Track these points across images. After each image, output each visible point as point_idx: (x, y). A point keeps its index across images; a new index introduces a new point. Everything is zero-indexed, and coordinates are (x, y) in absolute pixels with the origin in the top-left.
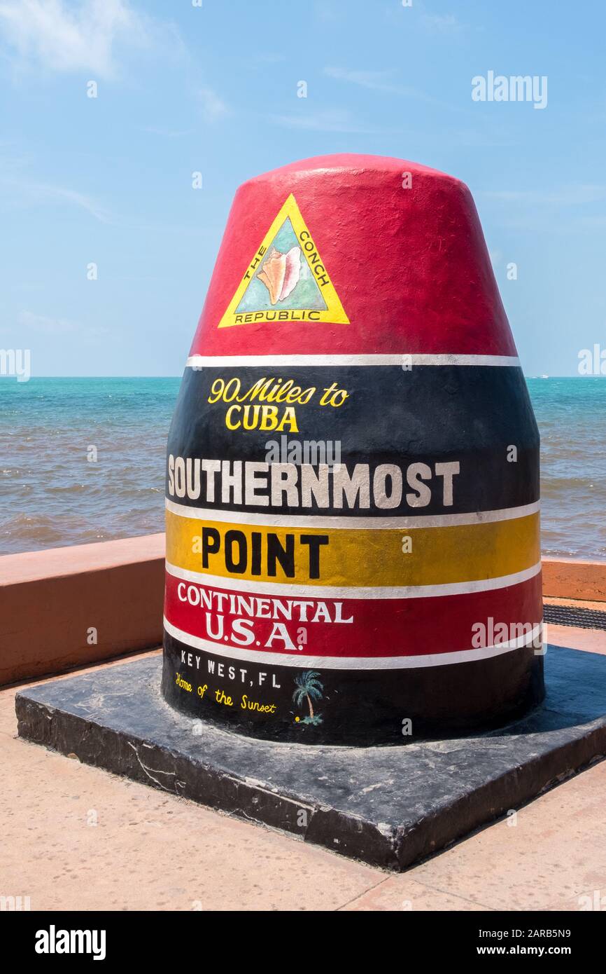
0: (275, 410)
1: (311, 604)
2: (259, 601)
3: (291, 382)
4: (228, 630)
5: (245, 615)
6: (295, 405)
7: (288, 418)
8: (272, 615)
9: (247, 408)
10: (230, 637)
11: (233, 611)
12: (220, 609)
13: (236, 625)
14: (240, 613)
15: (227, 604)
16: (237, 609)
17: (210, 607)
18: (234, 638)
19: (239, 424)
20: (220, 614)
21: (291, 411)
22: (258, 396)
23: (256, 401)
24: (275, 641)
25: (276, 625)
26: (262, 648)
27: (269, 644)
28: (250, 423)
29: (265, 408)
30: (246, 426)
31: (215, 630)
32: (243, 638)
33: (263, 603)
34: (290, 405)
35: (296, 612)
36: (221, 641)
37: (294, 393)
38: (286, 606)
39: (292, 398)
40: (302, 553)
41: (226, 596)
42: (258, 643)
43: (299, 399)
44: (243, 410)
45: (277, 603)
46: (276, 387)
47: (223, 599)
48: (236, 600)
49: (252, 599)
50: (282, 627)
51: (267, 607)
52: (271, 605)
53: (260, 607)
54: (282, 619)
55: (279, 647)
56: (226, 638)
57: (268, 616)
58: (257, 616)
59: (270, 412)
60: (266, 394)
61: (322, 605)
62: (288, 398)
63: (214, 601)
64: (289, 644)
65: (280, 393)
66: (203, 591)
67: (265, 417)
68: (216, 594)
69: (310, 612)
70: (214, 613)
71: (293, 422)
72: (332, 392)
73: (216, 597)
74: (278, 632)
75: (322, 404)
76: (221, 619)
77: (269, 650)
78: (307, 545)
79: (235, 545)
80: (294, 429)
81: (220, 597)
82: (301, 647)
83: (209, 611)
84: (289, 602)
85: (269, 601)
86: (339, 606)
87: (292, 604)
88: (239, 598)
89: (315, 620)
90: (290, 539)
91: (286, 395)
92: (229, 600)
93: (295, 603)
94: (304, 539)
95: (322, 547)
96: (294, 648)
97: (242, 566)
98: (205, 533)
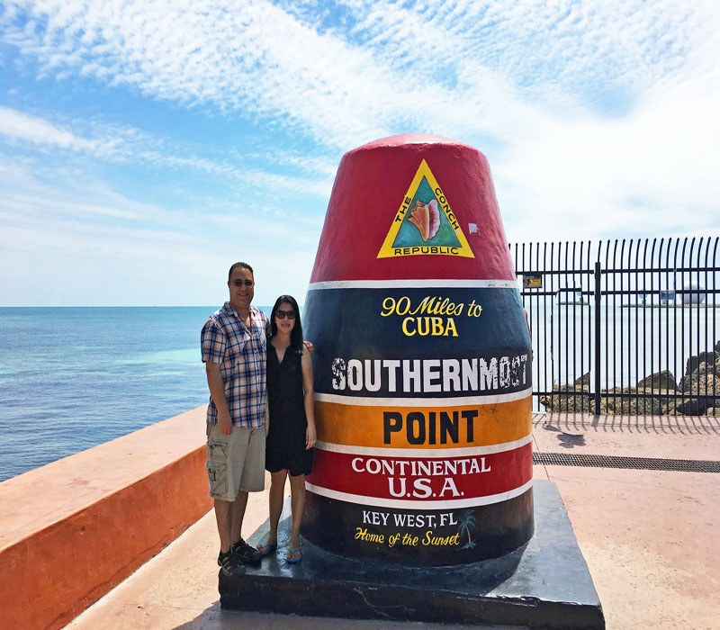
0: (440, 320)
1: (468, 461)
2: (435, 463)
3: (448, 299)
4: (410, 488)
5: (424, 475)
6: (453, 316)
7: (450, 326)
8: (444, 472)
9: (419, 319)
10: (412, 493)
11: (414, 473)
12: (402, 473)
13: (417, 484)
14: (420, 474)
15: (408, 469)
16: (417, 472)
17: (392, 472)
18: (415, 494)
19: (415, 331)
20: (403, 477)
21: (451, 320)
22: (426, 309)
23: (425, 314)
24: (445, 491)
25: (447, 479)
26: (438, 499)
27: (442, 495)
28: (424, 331)
29: (433, 319)
30: (421, 333)
31: (398, 490)
32: (423, 492)
33: (438, 465)
34: (450, 316)
35: (459, 467)
36: (405, 498)
38: (453, 465)
39: (450, 312)
40: (463, 423)
41: (408, 463)
42: (434, 495)
43: (455, 312)
44: (416, 321)
45: (447, 463)
46: (438, 303)
47: (405, 465)
48: (417, 465)
49: (429, 463)
50: (450, 480)
51: (440, 467)
52: (443, 465)
53: (435, 468)
54: (450, 474)
55: (449, 496)
56: (408, 495)
57: (442, 473)
58: (433, 474)
59: (437, 322)
60: (432, 309)
61: (474, 461)
62: (447, 311)
63: (397, 468)
64: (456, 493)
65: (442, 308)
66: (384, 462)
67: (434, 325)
68: (397, 462)
69: (468, 466)
70: (397, 477)
71: (454, 328)
72: (474, 307)
73: (399, 464)
74: (448, 485)
75: (469, 315)
76: (403, 481)
77: (442, 499)
78: (466, 420)
79: (416, 424)
80: (455, 334)
81: (402, 463)
82: (463, 494)
83: (391, 476)
84: (455, 462)
85: (441, 462)
86: (483, 459)
87: (457, 463)
88: (419, 463)
89: (470, 472)
90: (456, 415)
91: (446, 309)
92: (410, 466)
93: (459, 462)
94: (464, 414)
95: (474, 418)
96: (459, 495)
97: (421, 439)
98: (387, 417)
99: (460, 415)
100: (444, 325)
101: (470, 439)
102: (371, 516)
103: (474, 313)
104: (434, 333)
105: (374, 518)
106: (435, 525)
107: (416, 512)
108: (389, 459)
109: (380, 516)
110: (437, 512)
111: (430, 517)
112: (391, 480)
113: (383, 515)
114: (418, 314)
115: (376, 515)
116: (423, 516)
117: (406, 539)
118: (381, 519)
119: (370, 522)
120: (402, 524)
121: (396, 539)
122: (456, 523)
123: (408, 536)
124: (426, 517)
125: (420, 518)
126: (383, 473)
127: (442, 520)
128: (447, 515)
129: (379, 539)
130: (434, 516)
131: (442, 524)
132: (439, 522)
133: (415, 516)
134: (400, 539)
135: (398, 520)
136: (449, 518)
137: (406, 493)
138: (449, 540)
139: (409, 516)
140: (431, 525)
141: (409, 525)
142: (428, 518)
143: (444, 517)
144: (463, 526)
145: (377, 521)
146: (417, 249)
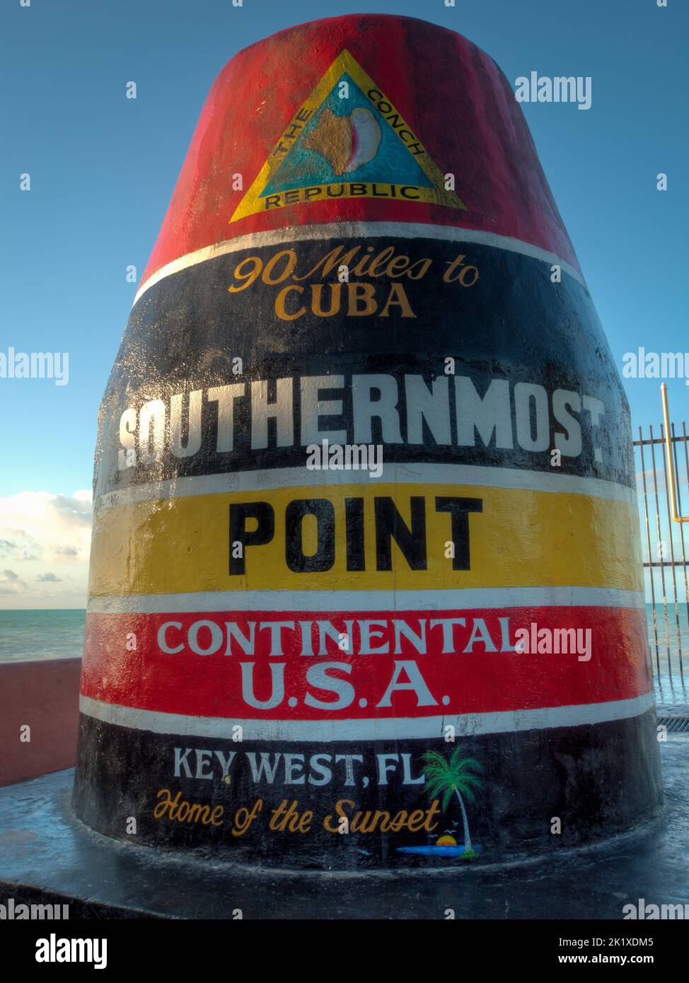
0: (369, 288)
1: (462, 622)
2: (364, 626)
3: (391, 249)
4: (296, 685)
5: (334, 652)
6: (402, 280)
7: (395, 299)
8: (392, 647)
9: (316, 288)
10: (301, 700)
11: (307, 650)
12: (276, 649)
13: (316, 676)
14: (323, 651)
15: (291, 639)
16: (316, 647)
17: (249, 648)
18: (310, 701)
19: (304, 310)
20: (277, 659)
21: (397, 288)
23: (332, 278)
24: (396, 695)
25: (399, 665)
27: (385, 702)
28: (326, 308)
29: (352, 286)
30: (318, 313)
31: (263, 690)
32: (332, 697)
33: (373, 628)
34: (395, 281)
35: (435, 637)
36: (282, 713)
37: (400, 264)
38: (417, 629)
40: (438, 525)
41: (290, 624)
43: (409, 273)
45: (401, 626)
46: (366, 257)
47: (284, 630)
48: (315, 631)
49: (349, 623)
50: (411, 667)
51: (379, 634)
52: (389, 634)
53: (366, 635)
54: (409, 651)
55: (406, 705)
56: (293, 702)
57: (384, 649)
58: (361, 653)
59: (361, 291)
61: (479, 623)
62: (389, 272)
63: (263, 639)
64: (426, 698)
65: (374, 265)
66: (233, 628)
67: (353, 298)
68: (264, 625)
69: (461, 635)
70: (262, 659)
71: (403, 302)
72: (459, 269)
73: (268, 631)
74: (404, 678)
75: (446, 279)
76: (278, 671)
77: (385, 713)
78: (447, 516)
79: (310, 525)
80: (408, 313)
81: (276, 628)
82: (446, 700)
83: (248, 659)
84: (422, 622)
85: (384, 623)
86: (504, 620)
87: (428, 625)
88: (320, 623)
89: (468, 649)
90: (418, 505)
91: (385, 266)
92: (298, 632)
93: (434, 623)
94: (442, 504)
95: (473, 517)
96: (435, 703)
97: (324, 562)
98: (239, 513)
99: (430, 506)
100: (381, 298)
101: (462, 561)
102: (192, 760)
103: (461, 277)
105: (200, 764)
106: (366, 781)
107: (308, 748)
108: (243, 618)
109: (214, 761)
110: (369, 749)
111: (349, 758)
112: (247, 668)
113: (220, 754)
114: (315, 279)
115: (205, 757)
116: (328, 758)
117: (281, 817)
118: (214, 766)
119: (189, 774)
120: (270, 779)
121: (253, 816)
122: (421, 780)
123: (287, 808)
124: (339, 758)
125: (321, 762)
126: (228, 652)
127: (383, 769)
128: (395, 757)
129: (210, 816)
130: (360, 758)
131: (383, 781)
132: (374, 774)
133: (308, 758)
134: (266, 814)
135: (261, 769)
136: (400, 765)
137: (286, 699)
138: (406, 820)
139: (288, 758)
140: (350, 781)
141: (289, 780)
142: (343, 761)
143: (389, 762)
144: (447, 787)
145: (206, 770)
146: (316, 191)
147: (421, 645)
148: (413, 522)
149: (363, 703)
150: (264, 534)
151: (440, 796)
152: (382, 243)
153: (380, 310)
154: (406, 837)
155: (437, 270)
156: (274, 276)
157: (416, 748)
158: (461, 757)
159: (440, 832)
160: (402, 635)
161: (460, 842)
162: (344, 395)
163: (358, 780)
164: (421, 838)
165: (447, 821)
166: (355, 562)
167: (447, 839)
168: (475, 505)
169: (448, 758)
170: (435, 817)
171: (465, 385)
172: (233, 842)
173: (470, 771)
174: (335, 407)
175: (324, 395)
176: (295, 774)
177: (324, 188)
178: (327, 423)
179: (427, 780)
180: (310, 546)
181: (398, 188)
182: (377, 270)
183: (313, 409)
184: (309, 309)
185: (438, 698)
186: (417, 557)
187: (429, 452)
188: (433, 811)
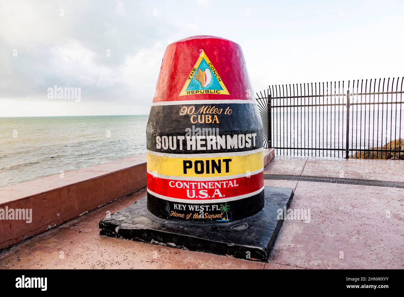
0: (210, 117)
1: (227, 182)
2: (209, 183)
3: (214, 107)
4: (197, 193)
5: (204, 188)
6: (217, 114)
7: (215, 119)
8: (215, 187)
9: (199, 116)
10: (198, 196)
11: (199, 188)
12: (193, 187)
13: (201, 192)
14: (202, 188)
15: (196, 186)
16: (201, 187)
17: (188, 187)
18: (200, 197)
19: (197, 121)
20: (193, 189)
21: (216, 116)
22: (203, 112)
23: (202, 114)
24: (215, 195)
25: (216, 190)
26: (211, 198)
27: (213, 196)
28: (201, 121)
29: (207, 116)
31: (191, 195)
32: (204, 196)
33: (211, 184)
35: (222, 185)
36: (195, 199)
37: (216, 110)
38: (219, 184)
39: (215, 112)
40: (223, 165)
41: (196, 183)
43: (218, 112)
44: (198, 117)
45: (216, 183)
46: (209, 109)
47: (195, 184)
48: (201, 184)
49: (207, 183)
50: (218, 190)
51: (212, 185)
52: (214, 185)
54: (218, 188)
55: (217, 197)
57: (213, 187)
58: (209, 188)
60: (206, 111)
61: (230, 182)
62: (214, 112)
63: (191, 186)
64: (220, 196)
65: (211, 111)
66: (185, 183)
67: (207, 119)
68: (191, 183)
69: (227, 184)
70: (191, 189)
71: (217, 119)
72: (228, 110)
74: (217, 192)
75: (225, 113)
76: (194, 191)
77: (213, 198)
78: (225, 163)
79: (199, 165)
80: (218, 122)
81: (193, 184)
82: (224, 196)
83: (188, 189)
84: (220, 182)
85: (213, 183)
86: (235, 181)
87: (221, 183)
88: (202, 183)
89: (228, 187)
90: (219, 161)
91: (213, 111)
92: (197, 184)
93: (222, 182)
94: (224, 160)
95: (230, 162)
96: (222, 196)
97: (202, 172)
98: (185, 162)
99: (222, 161)
100: (212, 118)
101: (227, 171)
102: (178, 206)
103: (228, 113)
104: (207, 122)
105: (179, 207)
106: (210, 210)
107: (200, 205)
108: (187, 182)
109: (182, 206)
110: (211, 205)
111: (207, 206)
112: (188, 191)
113: (183, 205)
114: (199, 114)
115: (180, 206)
116: (203, 206)
117: (195, 216)
118: (182, 207)
119: (177, 209)
120: (193, 210)
121: (190, 216)
122: (220, 209)
123: (196, 215)
124: (205, 206)
125: (202, 207)
126: (184, 188)
127: (213, 208)
128: (215, 206)
129: (182, 216)
130: (209, 206)
131: (213, 210)
132: (211, 209)
133: (200, 206)
134: (192, 216)
135: (191, 208)
136: (216, 207)
137: (195, 196)
138: (217, 216)
139: (196, 206)
140: (207, 210)
141: (196, 210)
142: (206, 207)
143: (214, 207)
144: (224, 210)
145: (180, 208)
146: (198, 91)
147: (220, 187)
148: (219, 164)
149: (209, 197)
150: (190, 167)
151: (223, 212)
152: (212, 105)
153: (212, 122)
154: (217, 219)
155: (224, 111)
156: (190, 112)
157: (219, 204)
158: (226, 205)
159: (223, 218)
160: (216, 185)
161: (226, 219)
162: (206, 140)
163: (209, 209)
164: (220, 219)
165: (224, 216)
166: (208, 172)
167: (224, 219)
168: (230, 160)
169: (224, 206)
170: (222, 215)
171: (229, 137)
172: (187, 220)
173: (228, 207)
174: (204, 143)
175: (201, 140)
176: (197, 209)
177: (200, 91)
178: (202, 146)
179: (221, 209)
180: (199, 169)
181: (216, 91)
182: (211, 112)
183: (199, 143)
184: (198, 121)
185: (223, 196)
186: (219, 171)
187: (222, 150)
188: (222, 214)
